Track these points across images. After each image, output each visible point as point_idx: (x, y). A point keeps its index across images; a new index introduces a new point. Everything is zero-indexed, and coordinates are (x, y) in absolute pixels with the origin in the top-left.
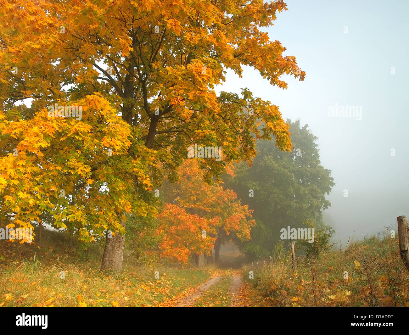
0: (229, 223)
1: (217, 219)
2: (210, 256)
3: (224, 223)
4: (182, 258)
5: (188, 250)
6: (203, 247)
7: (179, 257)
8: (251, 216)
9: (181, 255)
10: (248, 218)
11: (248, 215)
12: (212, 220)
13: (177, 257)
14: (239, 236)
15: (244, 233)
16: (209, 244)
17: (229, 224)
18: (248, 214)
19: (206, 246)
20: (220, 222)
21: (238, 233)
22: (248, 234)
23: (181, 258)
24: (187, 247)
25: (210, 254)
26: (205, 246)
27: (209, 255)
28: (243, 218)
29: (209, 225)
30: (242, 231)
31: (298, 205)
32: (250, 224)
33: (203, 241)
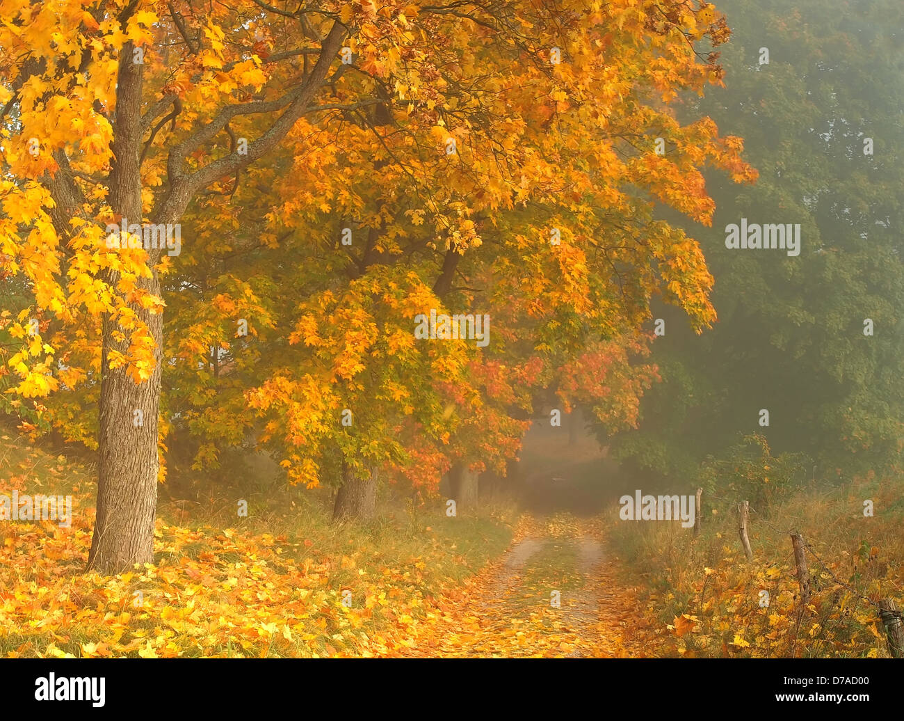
0: (575, 376)
1: (538, 364)
2: (505, 476)
3: (557, 374)
4: (426, 479)
5: (441, 455)
6: (488, 447)
7: (415, 476)
8: (646, 351)
9: (421, 471)
10: (635, 359)
11: (637, 352)
12: (523, 367)
13: (411, 475)
14: (602, 416)
15: (620, 407)
16: (507, 440)
17: (573, 380)
18: (637, 348)
19: (499, 446)
20: (544, 374)
21: (601, 406)
22: (630, 413)
23: (420, 478)
24: (438, 448)
25: (505, 470)
26: (494, 444)
27: (501, 473)
28: (620, 360)
29: (512, 383)
30: (613, 401)
31: (812, 320)
32: (641, 381)
33: (489, 431)
